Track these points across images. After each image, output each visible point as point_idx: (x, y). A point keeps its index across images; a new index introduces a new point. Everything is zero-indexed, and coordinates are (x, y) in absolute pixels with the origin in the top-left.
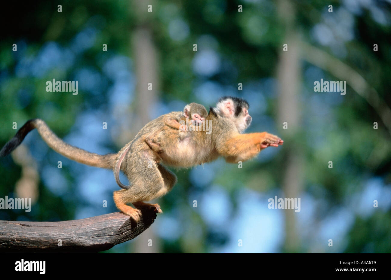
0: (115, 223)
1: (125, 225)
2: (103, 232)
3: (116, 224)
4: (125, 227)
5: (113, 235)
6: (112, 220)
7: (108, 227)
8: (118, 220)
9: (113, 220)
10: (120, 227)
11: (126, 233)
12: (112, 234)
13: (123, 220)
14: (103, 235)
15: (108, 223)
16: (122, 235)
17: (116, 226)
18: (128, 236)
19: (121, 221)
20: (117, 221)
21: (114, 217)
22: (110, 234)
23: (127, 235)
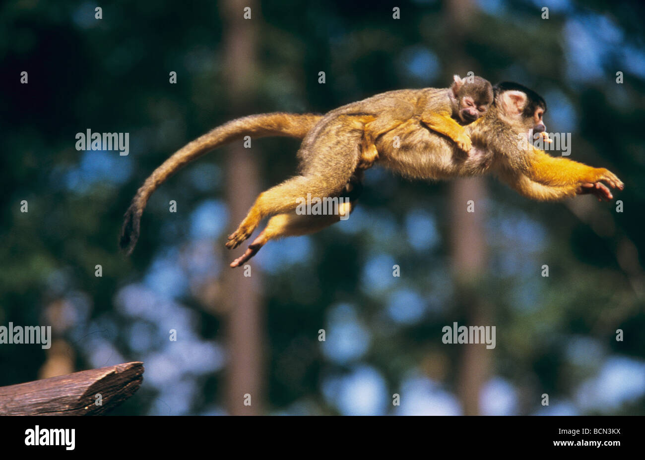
0: (72, 390)
1: (89, 393)
2: (50, 406)
3: (74, 391)
4: (89, 396)
5: (69, 410)
6: (66, 385)
7: (59, 397)
8: (76, 385)
9: (68, 386)
10: (79, 397)
11: (90, 407)
12: (67, 409)
13: (84, 386)
14: (51, 411)
15: (60, 391)
16: (84, 409)
17: (73, 395)
18: (94, 411)
19: (82, 387)
20: (75, 387)
21: (70, 380)
22: (63, 409)
23: (93, 409)
